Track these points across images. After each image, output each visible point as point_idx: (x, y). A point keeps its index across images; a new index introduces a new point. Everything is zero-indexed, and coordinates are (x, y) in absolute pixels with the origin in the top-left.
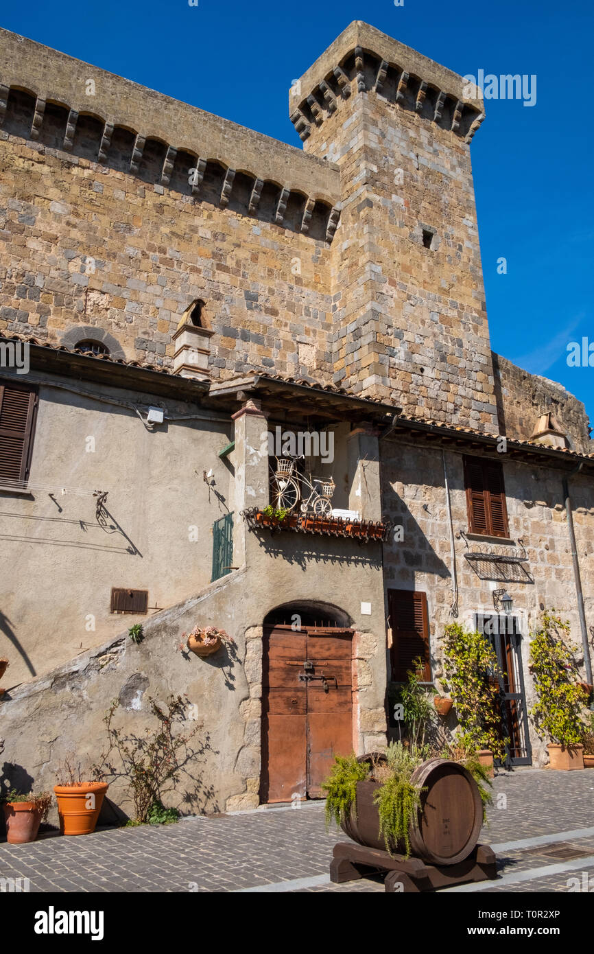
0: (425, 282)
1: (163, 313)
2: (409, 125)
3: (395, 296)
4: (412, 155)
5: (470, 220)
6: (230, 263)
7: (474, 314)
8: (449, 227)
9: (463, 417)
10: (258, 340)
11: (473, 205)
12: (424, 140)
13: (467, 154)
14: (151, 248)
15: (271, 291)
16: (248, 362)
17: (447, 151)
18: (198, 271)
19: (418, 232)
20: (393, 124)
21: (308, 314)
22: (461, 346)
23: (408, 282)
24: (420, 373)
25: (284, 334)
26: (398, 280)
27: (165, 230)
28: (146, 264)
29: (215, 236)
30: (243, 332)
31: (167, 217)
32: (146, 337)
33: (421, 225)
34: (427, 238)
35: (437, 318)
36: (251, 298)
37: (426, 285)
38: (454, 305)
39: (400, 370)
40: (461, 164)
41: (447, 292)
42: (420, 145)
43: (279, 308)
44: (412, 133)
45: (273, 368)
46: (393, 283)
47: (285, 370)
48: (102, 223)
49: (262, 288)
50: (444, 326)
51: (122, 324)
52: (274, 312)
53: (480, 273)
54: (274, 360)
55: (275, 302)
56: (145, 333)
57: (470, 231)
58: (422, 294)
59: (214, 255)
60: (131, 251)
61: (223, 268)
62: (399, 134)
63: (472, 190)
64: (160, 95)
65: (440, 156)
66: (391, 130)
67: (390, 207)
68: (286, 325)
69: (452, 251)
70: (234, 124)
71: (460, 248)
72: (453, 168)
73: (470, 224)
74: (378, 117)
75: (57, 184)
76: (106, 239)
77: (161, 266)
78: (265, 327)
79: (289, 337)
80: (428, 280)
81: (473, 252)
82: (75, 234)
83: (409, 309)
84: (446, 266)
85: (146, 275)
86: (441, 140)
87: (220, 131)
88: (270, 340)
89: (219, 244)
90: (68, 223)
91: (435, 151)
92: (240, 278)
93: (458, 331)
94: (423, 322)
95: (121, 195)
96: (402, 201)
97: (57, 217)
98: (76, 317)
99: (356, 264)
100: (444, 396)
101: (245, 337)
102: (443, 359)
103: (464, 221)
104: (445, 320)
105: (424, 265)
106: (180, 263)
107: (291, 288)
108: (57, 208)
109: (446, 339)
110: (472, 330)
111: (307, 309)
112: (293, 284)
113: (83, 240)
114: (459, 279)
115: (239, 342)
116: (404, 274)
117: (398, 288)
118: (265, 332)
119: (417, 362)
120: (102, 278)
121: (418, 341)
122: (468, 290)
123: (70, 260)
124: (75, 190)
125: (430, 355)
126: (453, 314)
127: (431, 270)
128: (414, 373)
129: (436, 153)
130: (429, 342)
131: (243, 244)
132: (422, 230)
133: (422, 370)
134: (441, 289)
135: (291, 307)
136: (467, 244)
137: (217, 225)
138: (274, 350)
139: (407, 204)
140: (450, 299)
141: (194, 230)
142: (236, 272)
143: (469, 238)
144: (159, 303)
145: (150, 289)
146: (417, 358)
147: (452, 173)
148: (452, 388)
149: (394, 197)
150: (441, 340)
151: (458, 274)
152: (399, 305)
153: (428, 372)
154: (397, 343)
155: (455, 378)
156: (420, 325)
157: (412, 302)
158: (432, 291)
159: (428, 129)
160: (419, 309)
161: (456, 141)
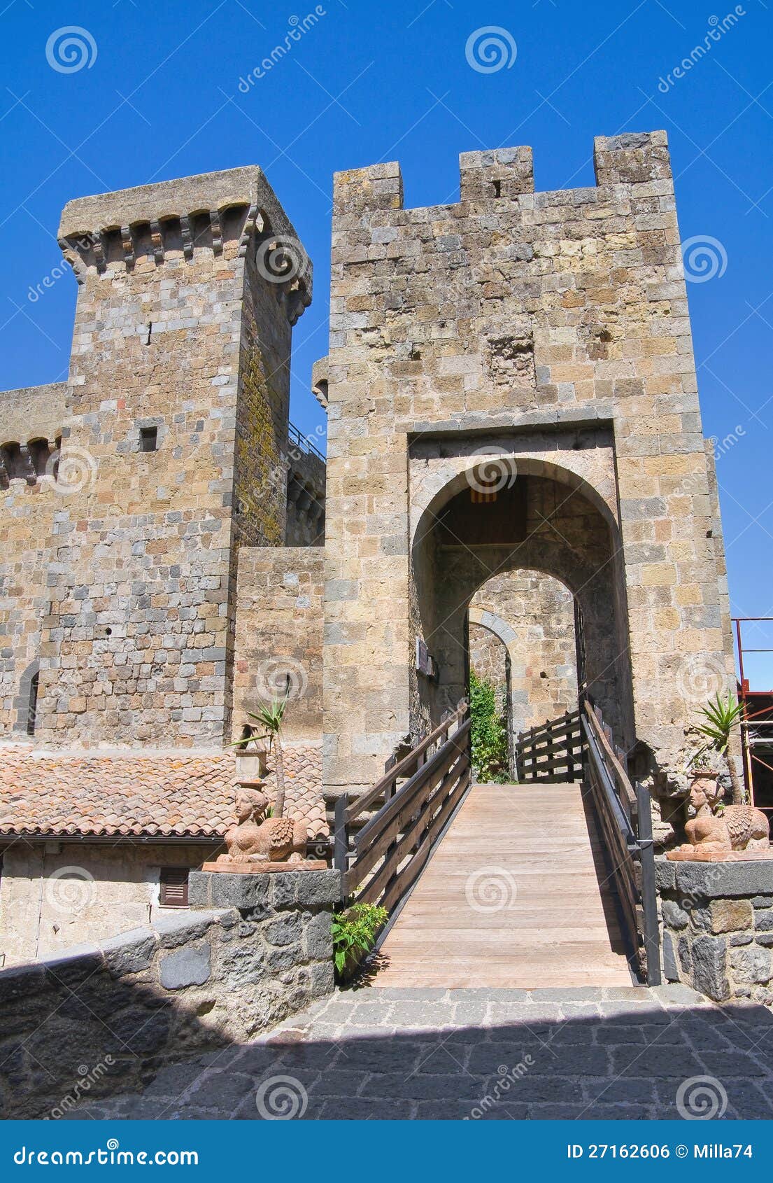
0: (131, 504)
2: (141, 287)
3: (83, 543)
4: (143, 329)
5: (225, 374)
7: (208, 518)
8: (185, 404)
9: (165, 679)
11: (236, 348)
12: (165, 295)
13: (236, 273)
17: (203, 289)
19: (134, 436)
20: (118, 303)
22: (177, 575)
23: (104, 516)
24: (105, 636)
26: (90, 519)
33: (138, 424)
34: (149, 435)
35: (141, 549)
37: (130, 508)
38: (174, 519)
39: (77, 642)
40: (223, 296)
41: (168, 503)
42: (157, 306)
44: (147, 298)
46: (82, 526)
50: (151, 557)
53: (232, 449)
57: (224, 391)
58: (123, 523)
62: (126, 311)
63: (237, 325)
65: (189, 304)
66: (114, 312)
67: (96, 422)
69: (185, 437)
71: (200, 427)
72: (208, 308)
73: (224, 380)
74: (98, 307)
80: (137, 499)
81: (222, 422)
83: (102, 552)
84: (170, 465)
86: (196, 278)
91: (181, 300)
93: (174, 556)
94: (120, 563)
96: (114, 404)
100: (137, 657)
102: (144, 604)
103: (215, 381)
104: (154, 546)
105: (133, 480)
109: (153, 576)
110: (200, 545)
114: (189, 476)
116: (100, 508)
117: (89, 530)
119: (101, 623)
121: (109, 592)
122: (202, 486)
125: (124, 606)
126: (170, 532)
127: (145, 482)
128: (96, 639)
129: (182, 303)
130: (126, 589)
132: (138, 431)
133: (109, 631)
134: (156, 504)
136: (211, 415)
139: (121, 404)
140: (170, 511)
143: (218, 403)
146: (103, 618)
147: (204, 319)
148: (153, 641)
149: (104, 406)
150: (145, 578)
151: (190, 466)
152: (87, 553)
153: (118, 631)
154: (76, 606)
155: (158, 627)
156: (115, 569)
157: (106, 541)
158: (141, 512)
159: (175, 275)
160: (116, 547)
161: (221, 264)
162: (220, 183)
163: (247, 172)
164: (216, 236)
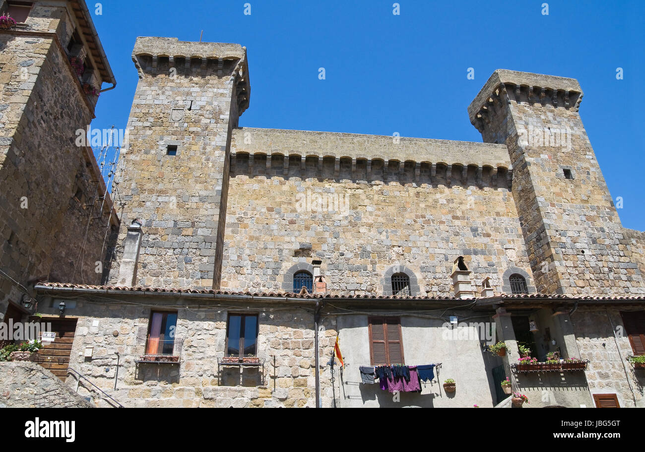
0: (572, 199)
1: (430, 250)
2: (540, 113)
3: (556, 212)
5: (590, 155)
6: (459, 214)
7: (607, 210)
8: (578, 163)
10: (483, 253)
11: (589, 146)
12: (551, 118)
13: (578, 118)
14: (417, 216)
15: (484, 224)
16: (480, 266)
17: (566, 120)
18: (444, 223)
19: (561, 172)
20: (530, 116)
21: (507, 232)
22: (603, 231)
23: (561, 202)
24: (582, 254)
25: (497, 246)
26: (555, 202)
27: (422, 205)
28: (417, 226)
29: (448, 201)
30: (474, 250)
31: (421, 198)
32: (424, 265)
33: (561, 167)
34: (567, 173)
35: (584, 218)
36: (474, 230)
37: (572, 201)
38: (593, 208)
39: (570, 255)
40: (576, 125)
41: (586, 201)
42: (549, 122)
43: (490, 232)
44: (543, 117)
45: (495, 267)
46: (553, 205)
47: (502, 267)
48: (392, 210)
49: (478, 223)
50: (590, 222)
51: (411, 261)
52: (488, 235)
53: (605, 184)
54: (494, 262)
55: (488, 229)
56: (424, 263)
57: (592, 161)
58: (571, 206)
59: (450, 212)
60: (409, 221)
61: (455, 218)
62: (535, 120)
63: (586, 137)
64: (406, 138)
65: (562, 124)
66: (530, 119)
67: (541, 162)
68: (496, 241)
69: (584, 176)
70: (446, 141)
71: (588, 173)
72: (572, 128)
73: (591, 157)
74: (522, 115)
75: (368, 197)
76: (395, 218)
77: (424, 225)
78: (485, 244)
79: (500, 247)
80: (574, 197)
81: (597, 173)
82: (381, 220)
83: (566, 217)
84: (583, 186)
85: (418, 231)
86: (561, 115)
87: (439, 147)
88: (490, 251)
89: (451, 205)
90: (376, 215)
91: (559, 122)
92: (466, 221)
93: (600, 223)
94: (576, 223)
95: (397, 194)
96: (546, 157)
97: (371, 213)
98: (389, 262)
99: (529, 198)
100: (600, 264)
101: (476, 253)
102: (594, 242)
103: (587, 156)
104: (589, 218)
105: (569, 189)
106: (433, 221)
107: (495, 219)
108: (369, 209)
109: (593, 229)
110: (608, 221)
111: (506, 229)
112: (495, 216)
113: (384, 221)
114: (592, 192)
115: (473, 256)
116: (558, 198)
117: (556, 207)
118: (486, 247)
119: (579, 248)
120: (397, 239)
121: (576, 235)
122: (599, 197)
123: (381, 233)
124: (376, 197)
125: (586, 241)
126: (593, 213)
127: (573, 191)
128: (578, 255)
130: (583, 234)
131: (463, 201)
132: (563, 170)
133: (583, 252)
134: (583, 201)
135: (497, 230)
136: (592, 169)
137: (448, 195)
138: (493, 257)
139: (550, 157)
140: (590, 205)
141: (436, 201)
142: (464, 218)
143: (592, 166)
144: (427, 245)
145: (422, 239)
146: (578, 245)
147: (572, 132)
148: (604, 258)
149: (542, 156)
150: (590, 231)
151: (591, 188)
152: (560, 217)
153: (587, 252)
154: (564, 239)
155: (605, 252)
156: (575, 225)
157: (567, 213)
158: (577, 203)
159: (552, 111)
160: (572, 216)
161: (569, 112)
162: (564, 81)
163: (574, 81)
164: (567, 101)
